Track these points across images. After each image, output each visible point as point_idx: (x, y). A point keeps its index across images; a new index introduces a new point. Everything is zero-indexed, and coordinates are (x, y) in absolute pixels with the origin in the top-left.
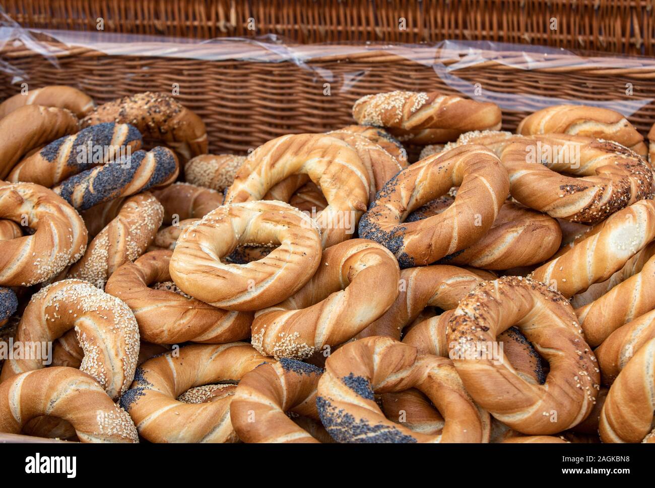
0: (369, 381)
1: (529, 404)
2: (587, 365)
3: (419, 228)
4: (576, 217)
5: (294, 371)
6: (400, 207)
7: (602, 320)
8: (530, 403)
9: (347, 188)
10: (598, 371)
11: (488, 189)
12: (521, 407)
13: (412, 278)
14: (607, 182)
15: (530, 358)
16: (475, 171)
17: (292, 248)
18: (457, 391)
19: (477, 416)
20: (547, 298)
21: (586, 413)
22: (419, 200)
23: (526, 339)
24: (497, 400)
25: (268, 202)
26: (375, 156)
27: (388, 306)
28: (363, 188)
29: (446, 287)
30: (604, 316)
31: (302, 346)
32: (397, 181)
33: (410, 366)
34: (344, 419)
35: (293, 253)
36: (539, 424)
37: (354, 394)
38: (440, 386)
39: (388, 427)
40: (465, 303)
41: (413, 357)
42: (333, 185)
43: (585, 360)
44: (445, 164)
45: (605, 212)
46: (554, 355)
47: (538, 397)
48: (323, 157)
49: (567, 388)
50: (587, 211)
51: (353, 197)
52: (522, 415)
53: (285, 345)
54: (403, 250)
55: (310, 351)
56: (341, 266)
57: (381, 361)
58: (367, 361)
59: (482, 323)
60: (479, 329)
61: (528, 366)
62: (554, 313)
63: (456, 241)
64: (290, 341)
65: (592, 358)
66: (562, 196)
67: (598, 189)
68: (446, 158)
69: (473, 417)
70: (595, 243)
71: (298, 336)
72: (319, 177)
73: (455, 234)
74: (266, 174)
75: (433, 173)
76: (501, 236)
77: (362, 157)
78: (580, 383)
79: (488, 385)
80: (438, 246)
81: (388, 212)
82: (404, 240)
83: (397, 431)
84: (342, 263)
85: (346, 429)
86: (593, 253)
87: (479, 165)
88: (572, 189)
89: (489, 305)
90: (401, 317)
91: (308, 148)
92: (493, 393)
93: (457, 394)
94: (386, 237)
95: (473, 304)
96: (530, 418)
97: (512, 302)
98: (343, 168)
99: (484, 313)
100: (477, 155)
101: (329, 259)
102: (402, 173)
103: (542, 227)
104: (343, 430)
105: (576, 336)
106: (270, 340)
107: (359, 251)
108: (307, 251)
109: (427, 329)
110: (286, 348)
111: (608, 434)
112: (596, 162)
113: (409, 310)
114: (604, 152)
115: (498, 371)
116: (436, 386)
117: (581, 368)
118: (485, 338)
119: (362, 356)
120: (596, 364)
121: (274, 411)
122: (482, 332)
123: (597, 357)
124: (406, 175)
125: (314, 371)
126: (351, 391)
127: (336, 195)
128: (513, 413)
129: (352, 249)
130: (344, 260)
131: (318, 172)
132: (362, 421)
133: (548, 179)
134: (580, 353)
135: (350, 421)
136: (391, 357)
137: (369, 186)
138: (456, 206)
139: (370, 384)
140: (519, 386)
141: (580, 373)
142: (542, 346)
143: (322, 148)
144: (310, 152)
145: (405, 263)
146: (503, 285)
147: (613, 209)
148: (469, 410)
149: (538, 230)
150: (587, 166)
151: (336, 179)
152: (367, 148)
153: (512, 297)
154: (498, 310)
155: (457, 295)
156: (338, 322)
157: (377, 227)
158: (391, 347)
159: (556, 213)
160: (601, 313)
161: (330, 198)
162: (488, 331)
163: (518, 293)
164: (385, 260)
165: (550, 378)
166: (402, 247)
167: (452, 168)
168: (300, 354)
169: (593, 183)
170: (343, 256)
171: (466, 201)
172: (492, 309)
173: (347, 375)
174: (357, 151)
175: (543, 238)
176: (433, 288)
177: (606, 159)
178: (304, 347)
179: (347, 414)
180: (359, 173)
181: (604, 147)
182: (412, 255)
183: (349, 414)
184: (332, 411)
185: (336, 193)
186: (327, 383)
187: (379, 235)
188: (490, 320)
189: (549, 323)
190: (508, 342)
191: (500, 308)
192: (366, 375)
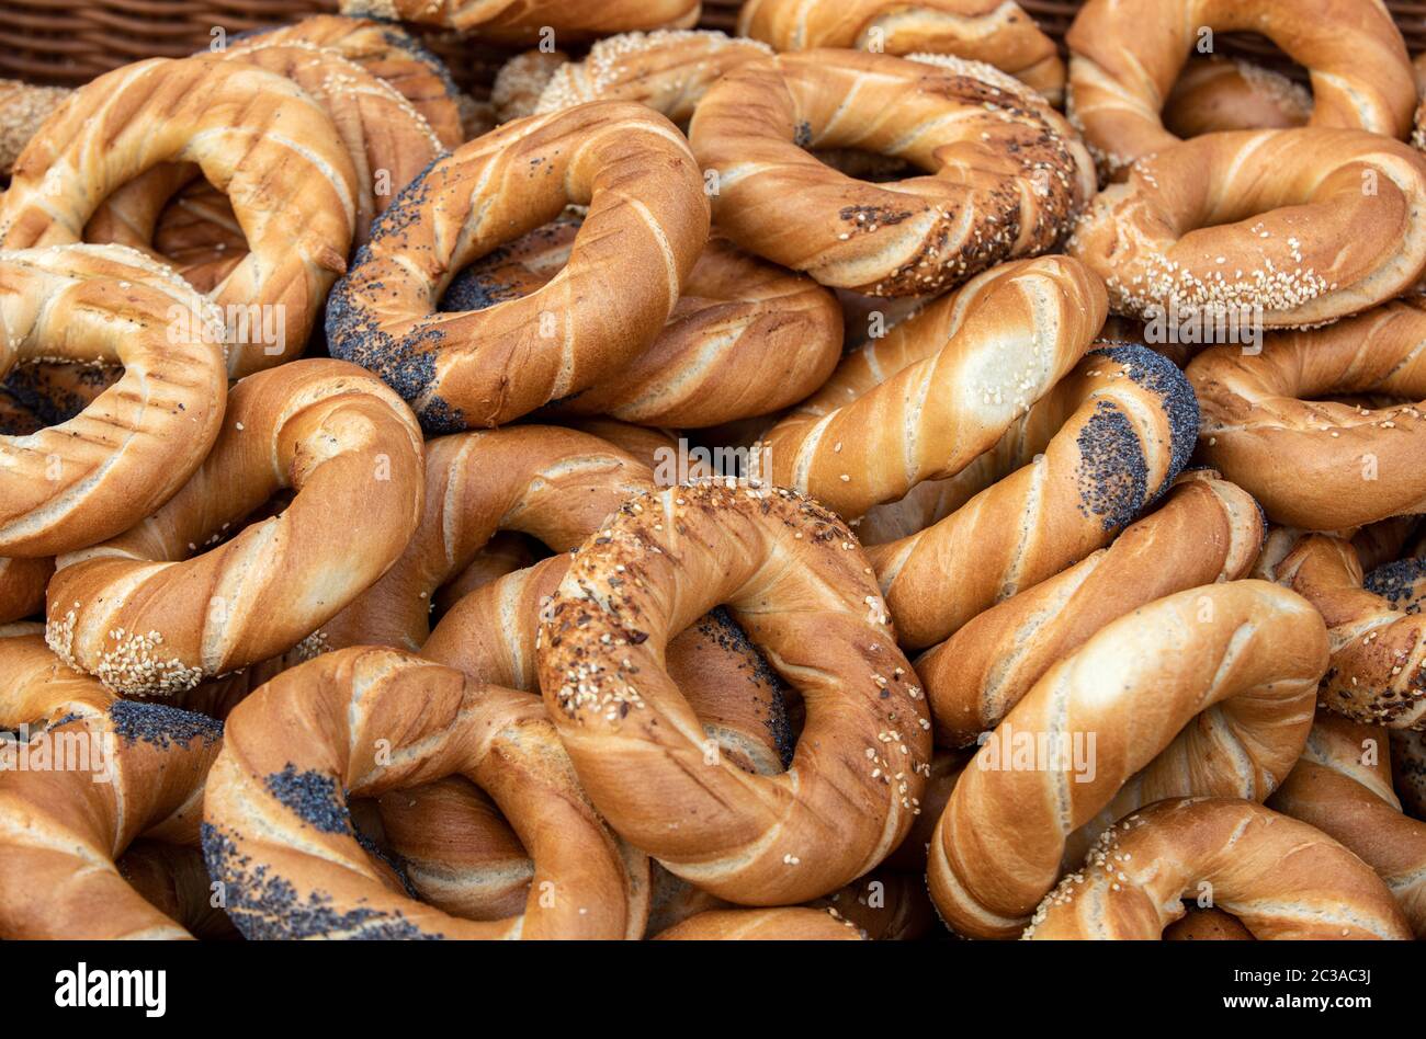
0: (336, 781)
1: (747, 837)
2: (900, 712)
3: (476, 333)
4: (879, 287)
5: (147, 740)
6: (431, 265)
7: (941, 588)
8: (750, 833)
9: (296, 211)
10: (927, 726)
11: (652, 234)
12: (728, 847)
13: (459, 467)
14: (959, 195)
15: (755, 689)
16: (622, 181)
17: (147, 389)
18: (566, 794)
19: (616, 864)
20: (799, 535)
21: (894, 842)
22: (480, 241)
23: (746, 637)
24: (664, 831)
25: (94, 250)
26: (372, 112)
27: (389, 561)
28: (339, 209)
29: (544, 485)
30: (946, 578)
31: (169, 665)
32: (425, 190)
33: (445, 727)
34: (270, 892)
35: (151, 404)
36: (774, 883)
37: (298, 822)
38: (522, 778)
39: (382, 914)
40: (587, 563)
41: (452, 702)
42: (262, 202)
43: (895, 699)
44: (548, 153)
45: (955, 275)
46: (817, 685)
47: (771, 816)
48: (236, 124)
49: (846, 782)
50: (909, 273)
51: (314, 235)
52: (729, 866)
53: (126, 660)
54: (435, 390)
55: (192, 676)
56: (275, 435)
57: (370, 719)
58: (330, 726)
59: (629, 622)
60: (620, 642)
61: (751, 710)
62: (817, 573)
63: (571, 372)
64: (138, 651)
65: (913, 692)
66: (844, 236)
67: (937, 217)
68: (548, 137)
69: (604, 868)
70: (925, 383)
71: (159, 641)
72: (227, 175)
73: (568, 355)
74: (94, 165)
75: (516, 176)
76: (687, 348)
77: (339, 117)
78: (880, 765)
79: (642, 792)
80: (522, 384)
81: (399, 278)
82: (436, 365)
83: (407, 924)
84: (278, 427)
85: (275, 918)
86: (919, 411)
87: (634, 167)
88: (871, 219)
89: (648, 569)
90: (430, 568)
91: (200, 99)
92: (654, 814)
93: (566, 804)
94: (392, 353)
95: (607, 567)
96: (749, 870)
97: (708, 555)
98: (287, 155)
99: (635, 592)
100: (628, 135)
101: (246, 414)
102: (438, 168)
103: (793, 318)
104: (268, 920)
105: (872, 634)
106: (89, 642)
107: (320, 398)
108: (186, 397)
109: (492, 609)
110: (130, 668)
111: (950, 894)
112: (934, 127)
113: (449, 549)
114: (955, 103)
115: (668, 755)
116: (511, 778)
117: (884, 719)
118: (637, 665)
119: (317, 715)
120: (924, 707)
121: (89, 870)
122: (627, 651)
123: (926, 689)
124: (450, 175)
125: (200, 733)
126: (288, 812)
127: (270, 227)
128: (705, 860)
129: (302, 392)
130: (283, 418)
131: (225, 164)
132: (314, 898)
133: (812, 190)
134: (884, 680)
135: (285, 899)
136: (395, 708)
137: (356, 201)
138: (572, 278)
139: (338, 788)
140: (721, 790)
141: (881, 736)
142: (785, 660)
143: (235, 102)
144: (204, 111)
145: (438, 424)
146: (686, 508)
147: (975, 265)
148: (597, 849)
149: (781, 330)
150: (912, 137)
151: (269, 185)
152: (351, 90)
153: (709, 542)
154: (673, 582)
155: (571, 509)
156: (262, 607)
157: (371, 321)
158: (395, 679)
159: (830, 275)
160: (938, 569)
161: (255, 231)
162: (646, 643)
163: (724, 529)
164: (384, 434)
165: (803, 752)
166: (433, 384)
167: (564, 164)
168: (164, 684)
169: (924, 199)
170: (279, 409)
171: (596, 266)
172: (656, 578)
173: (279, 770)
174: (327, 101)
175: (793, 352)
176: (511, 490)
177: (960, 122)
178: (174, 668)
179: (277, 878)
180: (328, 169)
181: (955, 89)
182: (457, 405)
183: (283, 880)
184: (240, 869)
185: (270, 220)
186: (230, 784)
187: (376, 344)
188: (649, 612)
189: (804, 602)
190: (699, 648)
191: (677, 574)
192: (327, 766)
